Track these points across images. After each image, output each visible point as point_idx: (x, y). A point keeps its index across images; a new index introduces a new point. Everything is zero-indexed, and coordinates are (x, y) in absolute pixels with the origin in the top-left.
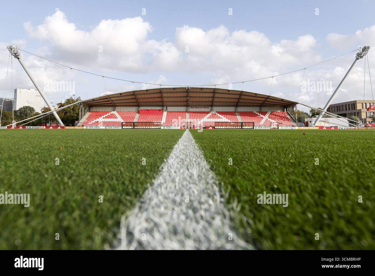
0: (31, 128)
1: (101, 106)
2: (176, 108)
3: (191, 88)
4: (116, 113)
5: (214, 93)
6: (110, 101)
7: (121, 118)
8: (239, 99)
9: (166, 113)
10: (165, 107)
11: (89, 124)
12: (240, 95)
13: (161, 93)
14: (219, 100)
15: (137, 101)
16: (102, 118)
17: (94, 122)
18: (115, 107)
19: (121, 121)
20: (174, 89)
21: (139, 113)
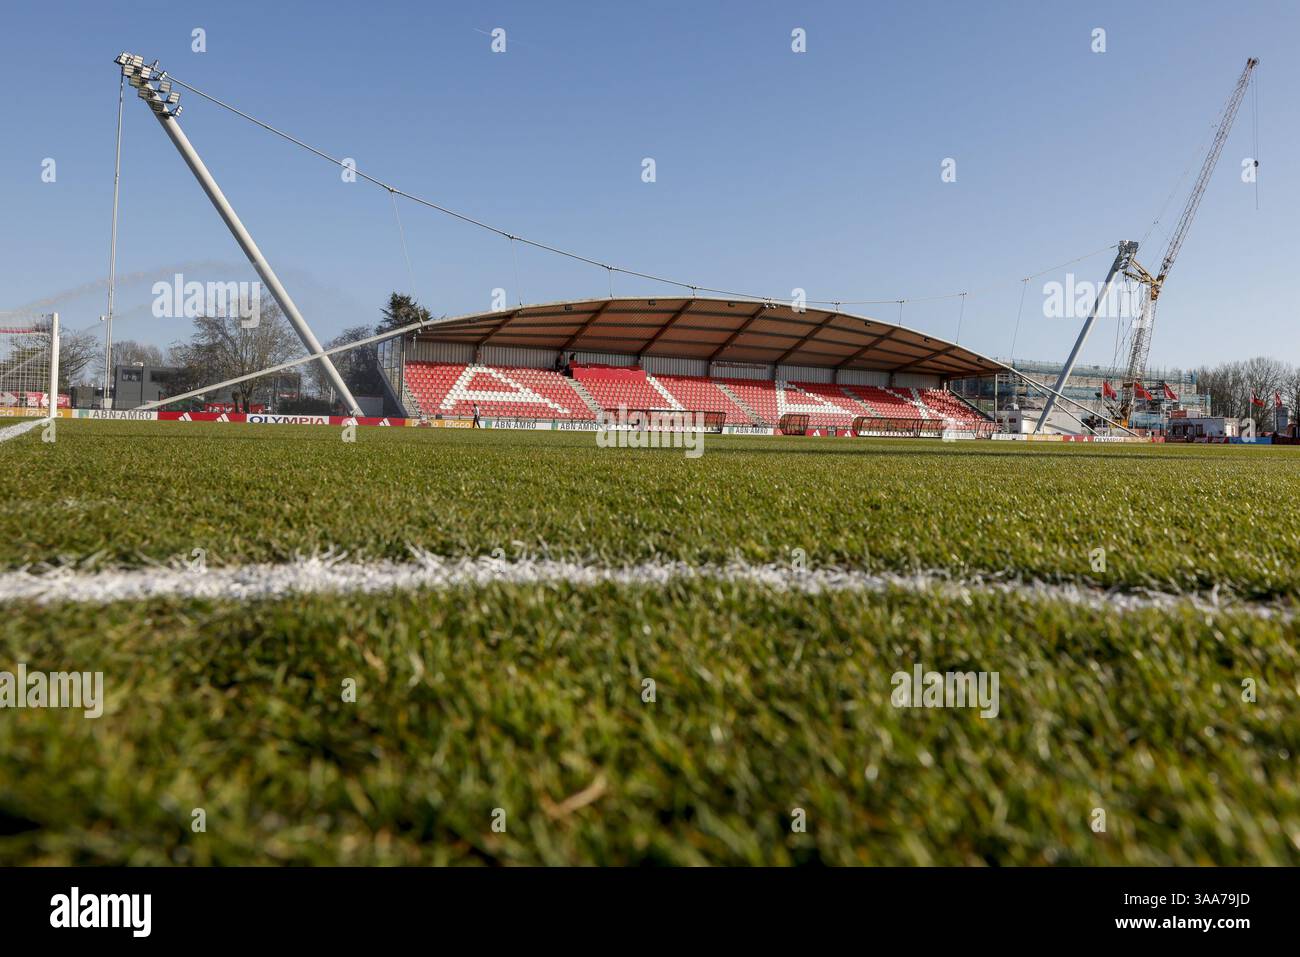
0: (270, 420)
1: (448, 342)
2: (683, 363)
3: (776, 305)
4: (491, 370)
5: (820, 325)
6: (499, 326)
7: (528, 390)
8: (866, 348)
9: (653, 378)
10: (643, 358)
11: (442, 408)
12: (881, 338)
13: (678, 313)
14: (812, 346)
15: (576, 333)
16: (462, 387)
17: (452, 402)
18: (478, 349)
19: (547, 404)
20: (729, 303)
21: (568, 373)
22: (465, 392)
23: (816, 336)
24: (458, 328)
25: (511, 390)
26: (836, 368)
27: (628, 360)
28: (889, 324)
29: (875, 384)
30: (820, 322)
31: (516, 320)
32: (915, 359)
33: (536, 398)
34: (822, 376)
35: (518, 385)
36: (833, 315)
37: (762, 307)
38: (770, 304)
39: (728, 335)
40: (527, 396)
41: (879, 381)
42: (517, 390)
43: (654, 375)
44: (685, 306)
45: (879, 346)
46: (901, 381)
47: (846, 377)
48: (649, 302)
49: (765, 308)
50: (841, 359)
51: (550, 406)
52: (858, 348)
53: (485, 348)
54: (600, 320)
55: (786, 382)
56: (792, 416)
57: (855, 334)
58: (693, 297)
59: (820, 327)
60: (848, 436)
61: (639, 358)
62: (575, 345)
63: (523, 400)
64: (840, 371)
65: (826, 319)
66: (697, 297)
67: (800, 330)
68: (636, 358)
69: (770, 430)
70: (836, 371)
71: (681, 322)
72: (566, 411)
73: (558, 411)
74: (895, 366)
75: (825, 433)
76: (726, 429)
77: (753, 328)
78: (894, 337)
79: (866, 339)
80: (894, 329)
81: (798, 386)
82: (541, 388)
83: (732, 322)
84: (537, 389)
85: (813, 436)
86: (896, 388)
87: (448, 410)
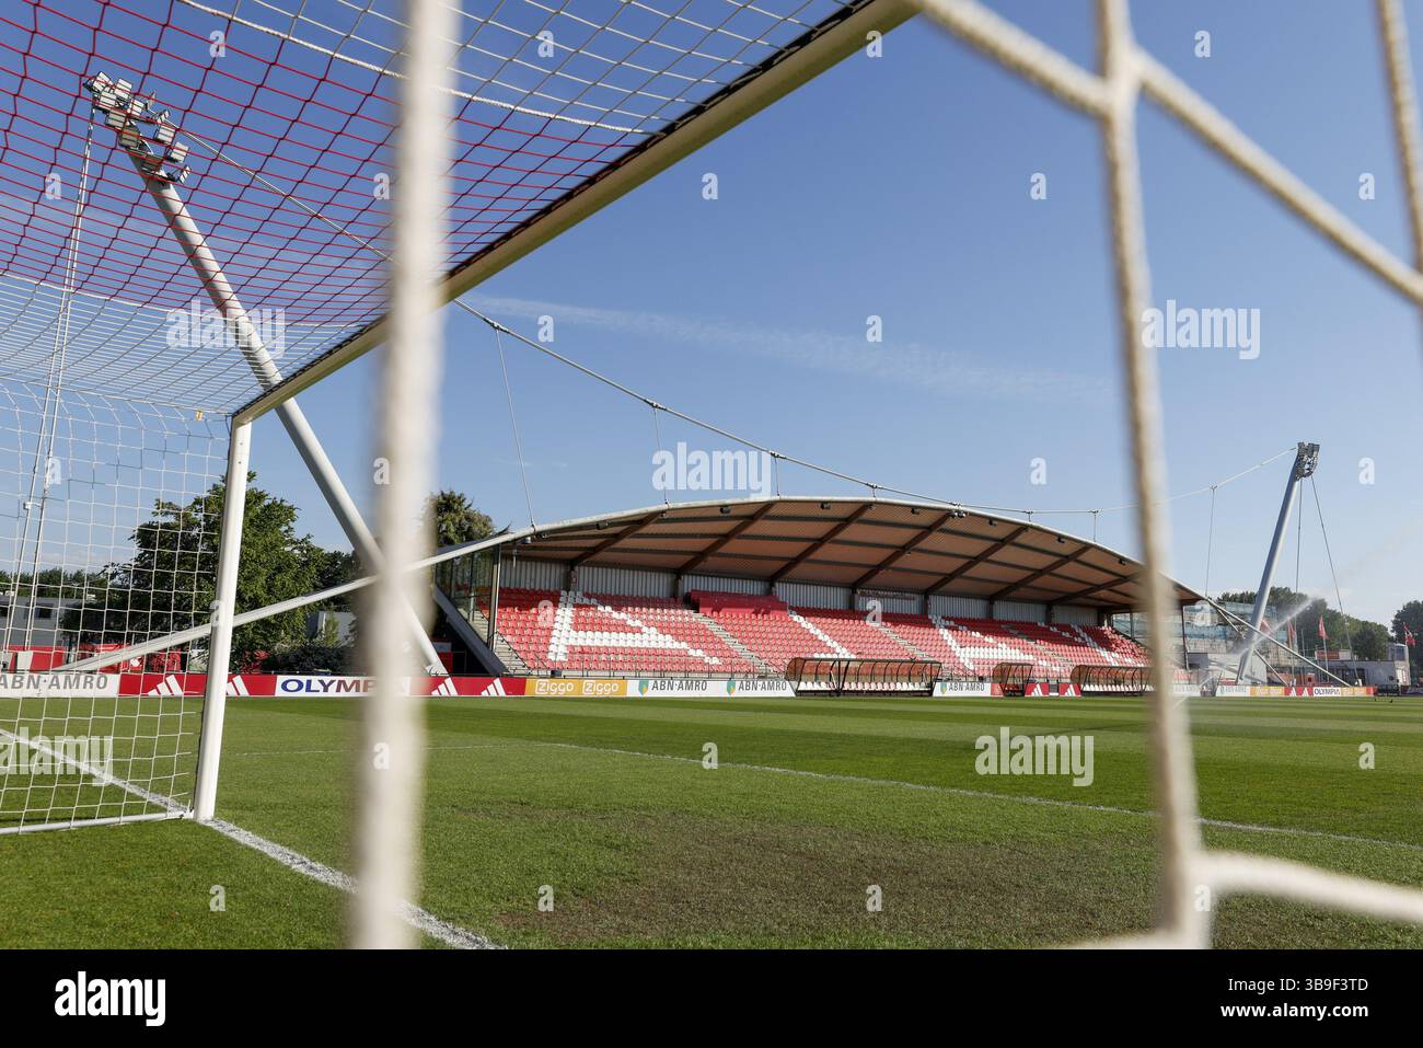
3: (966, 513)
4: (593, 601)
5: (1002, 541)
6: (617, 537)
7: (653, 630)
8: (1039, 572)
9: (794, 613)
10: (777, 584)
11: (553, 659)
12: (1066, 559)
13: (845, 522)
14: (980, 570)
15: (708, 548)
16: (568, 627)
17: (563, 649)
18: (572, 569)
19: (686, 651)
20: (914, 509)
21: (693, 606)
22: (573, 633)
23: (991, 558)
24: (556, 539)
25: (632, 630)
26: (991, 599)
27: (757, 586)
28: (1084, 540)
29: (1032, 620)
30: (1001, 537)
31: (651, 528)
32: (1089, 587)
33: (667, 642)
34: (976, 609)
35: (638, 623)
36: (1024, 528)
37: (948, 514)
38: (958, 511)
40: (652, 639)
41: (1034, 614)
42: (639, 630)
43: (797, 609)
44: (859, 512)
45: (1059, 571)
46: (1061, 615)
47: (1003, 611)
48: (823, 504)
49: (953, 516)
50: (1003, 587)
51: (692, 652)
52: (1030, 573)
53: (582, 568)
54: (749, 531)
55: (943, 618)
56: (1011, 664)
57: (1036, 554)
58: (874, 499)
59: (1001, 543)
60: (1071, 692)
61: (772, 585)
62: (701, 565)
63: (653, 645)
64: (996, 603)
65: (1013, 534)
66: (879, 499)
67: (976, 547)
68: (767, 585)
69: (988, 686)
70: (991, 603)
71: (843, 535)
72: (715, 661)
73: (706, 661)
74: (1061, 595)
75: (1046, 687)
76: (938, 686)
77: (922, 545)
78: (1084, 557)
79: (1048, 560)
80: (1087, 547)
81: (958, 623)
82: (669, 628)
83: (903, 536)
84: (663, 629)
85: (1033, 694)
86: (1057, 626)
87: (561, 662)
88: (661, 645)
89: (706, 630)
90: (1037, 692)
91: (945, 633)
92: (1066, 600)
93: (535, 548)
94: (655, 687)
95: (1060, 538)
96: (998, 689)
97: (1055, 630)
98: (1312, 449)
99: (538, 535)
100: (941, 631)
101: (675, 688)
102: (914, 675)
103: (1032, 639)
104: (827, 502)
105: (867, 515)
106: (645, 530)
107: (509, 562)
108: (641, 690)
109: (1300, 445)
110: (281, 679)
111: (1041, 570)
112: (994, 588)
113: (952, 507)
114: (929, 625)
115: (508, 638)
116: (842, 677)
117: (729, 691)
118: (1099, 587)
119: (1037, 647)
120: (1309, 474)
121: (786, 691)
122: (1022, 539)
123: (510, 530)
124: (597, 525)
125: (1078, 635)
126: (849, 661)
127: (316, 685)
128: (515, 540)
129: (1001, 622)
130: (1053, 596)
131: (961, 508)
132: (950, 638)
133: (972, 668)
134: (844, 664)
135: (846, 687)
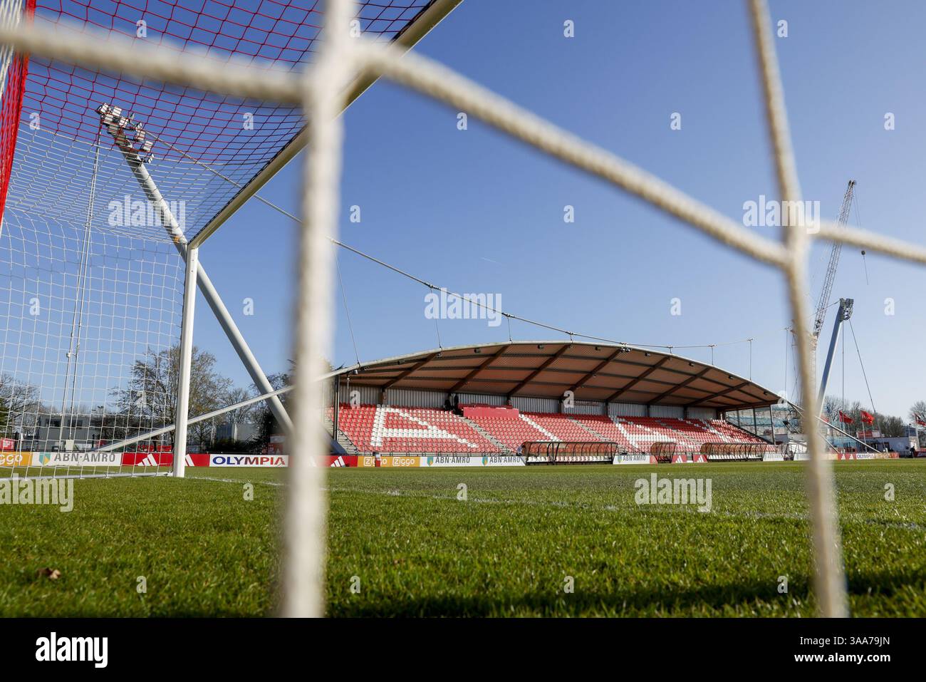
1: (359, 385)
2: (540, 402)
3: (630, 349)
4: (397, 410)
6: (410, 369)
7: (435, 427)
8: (678, 386)
9: (523, 416)
10: (512, 398)
11: (374, 445)
12: (695, 376)
13: (553, 357)
14: (640, 386)
15: (467, 376)
16: (381, 426)
17: (379, 439)
18: (384, 391)
19: (456, 440)
20: (597, 347)
21: (459, 412)
22: (385, 430)
23: (647, 377)
24: (373, 371)
25: (422, 428)
26: (648, 404)
27: (499, 400)
28: (706, 364)
29: (675, 417)
30: (653, 364)
31: (431, 364)
32: (710, 394)
33: (444, 435)
34: (638, 411)
35: (425, 423)
36: (667, 357)
37: (619, 350)
38: (625, 348)
39: (581, 376)
40: (434, 433)
41: (676, 413)
42: (426, 428)
43: (525, 413)
44: (562, 350)
45: (690, 385)
46: (693, 414)
47: (656, 412)
48: (539, 345)
49: (622, 351)
50: (654, 396)
51: (459, 440)
52: (672, 387)
53: (389, 390)
54: (494, 364)
55: (618, 417)
56: (662, 443)
57: (676, 374)
58: (571, 342)
59: (653, 367)
60: (701, 460)
61: (509, 399)
62: (464, 387)
63: (435, 436)
64: (651, 406)
65: (661, 361)
66: (574, 342)
67: (638, 371)
68: (506, 399)
69: (648, 457)
70: (648, 407)
71: (552, 365)
72: (474, 446)
73: (469, 446)
74: (692, 401)
75: (685, 458)
76: (616, 458)
77: (603, 370)
78: (706, 375)
79: (683, 378)
80: (708, 368)
81: (627, 420)
82: (445, 426)
83: (591, 365)
84: (440, 427)
85: (677, 462)
86: (690, 420)
87: (379, 448)
88: (440, 436)
89: (467, 426)
90: (679, 460)
91: (619, 426)
92: (697, 404)
93: (360, 378)
94: (437, 461)
95: (690, 363)
96: (654, 460)
97: (690, 422)
98: (849, 303)
99: (362, 369)
100: (617, 425)
101: (450, 461)
102: (601, 452)
103: (675, 429)
104: (541, 344)
105: (567, 352)
106: (427, 365)
107: (344, 387)
108: (429, 463)
109: (841, 300)
110: (212, 456)
111: (679, 385)
112: (649, 397)
113: (621, 345)
114: (610, 421)
115: (346, 433)
116: (555, 454)
117: (484, 463)
118: (717, 394)
119: (679, 433)
120: (847, 319)
121: (519, 463)
122: (666, 365)
123: (344, 367)
124: (398, 362)
125: (704, 426)
126: (559, 443)
127: (233, 460)
128: (348, 372)
129: (655, 419)
130: (687, 401)
131: (627, 346)
132: (623, 429)
133: (637, 447)
134: (555, 446)
135: (558, 459)
